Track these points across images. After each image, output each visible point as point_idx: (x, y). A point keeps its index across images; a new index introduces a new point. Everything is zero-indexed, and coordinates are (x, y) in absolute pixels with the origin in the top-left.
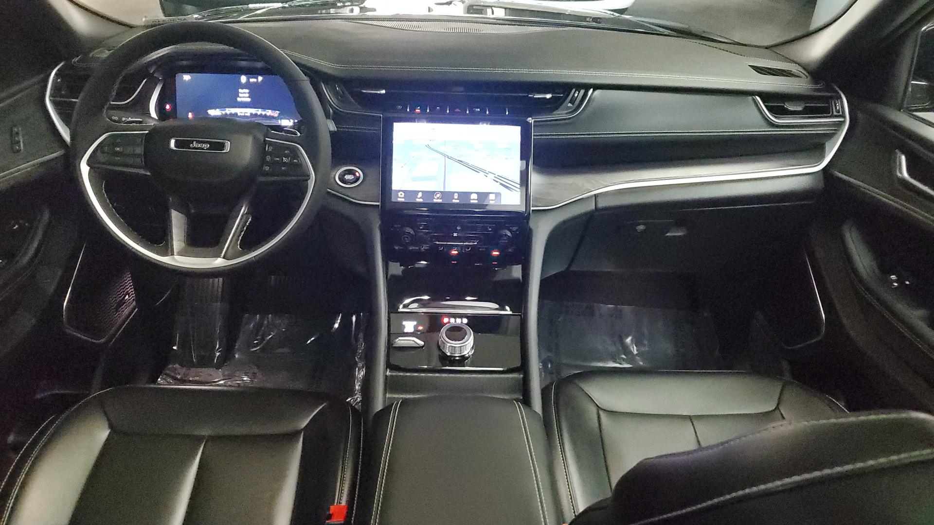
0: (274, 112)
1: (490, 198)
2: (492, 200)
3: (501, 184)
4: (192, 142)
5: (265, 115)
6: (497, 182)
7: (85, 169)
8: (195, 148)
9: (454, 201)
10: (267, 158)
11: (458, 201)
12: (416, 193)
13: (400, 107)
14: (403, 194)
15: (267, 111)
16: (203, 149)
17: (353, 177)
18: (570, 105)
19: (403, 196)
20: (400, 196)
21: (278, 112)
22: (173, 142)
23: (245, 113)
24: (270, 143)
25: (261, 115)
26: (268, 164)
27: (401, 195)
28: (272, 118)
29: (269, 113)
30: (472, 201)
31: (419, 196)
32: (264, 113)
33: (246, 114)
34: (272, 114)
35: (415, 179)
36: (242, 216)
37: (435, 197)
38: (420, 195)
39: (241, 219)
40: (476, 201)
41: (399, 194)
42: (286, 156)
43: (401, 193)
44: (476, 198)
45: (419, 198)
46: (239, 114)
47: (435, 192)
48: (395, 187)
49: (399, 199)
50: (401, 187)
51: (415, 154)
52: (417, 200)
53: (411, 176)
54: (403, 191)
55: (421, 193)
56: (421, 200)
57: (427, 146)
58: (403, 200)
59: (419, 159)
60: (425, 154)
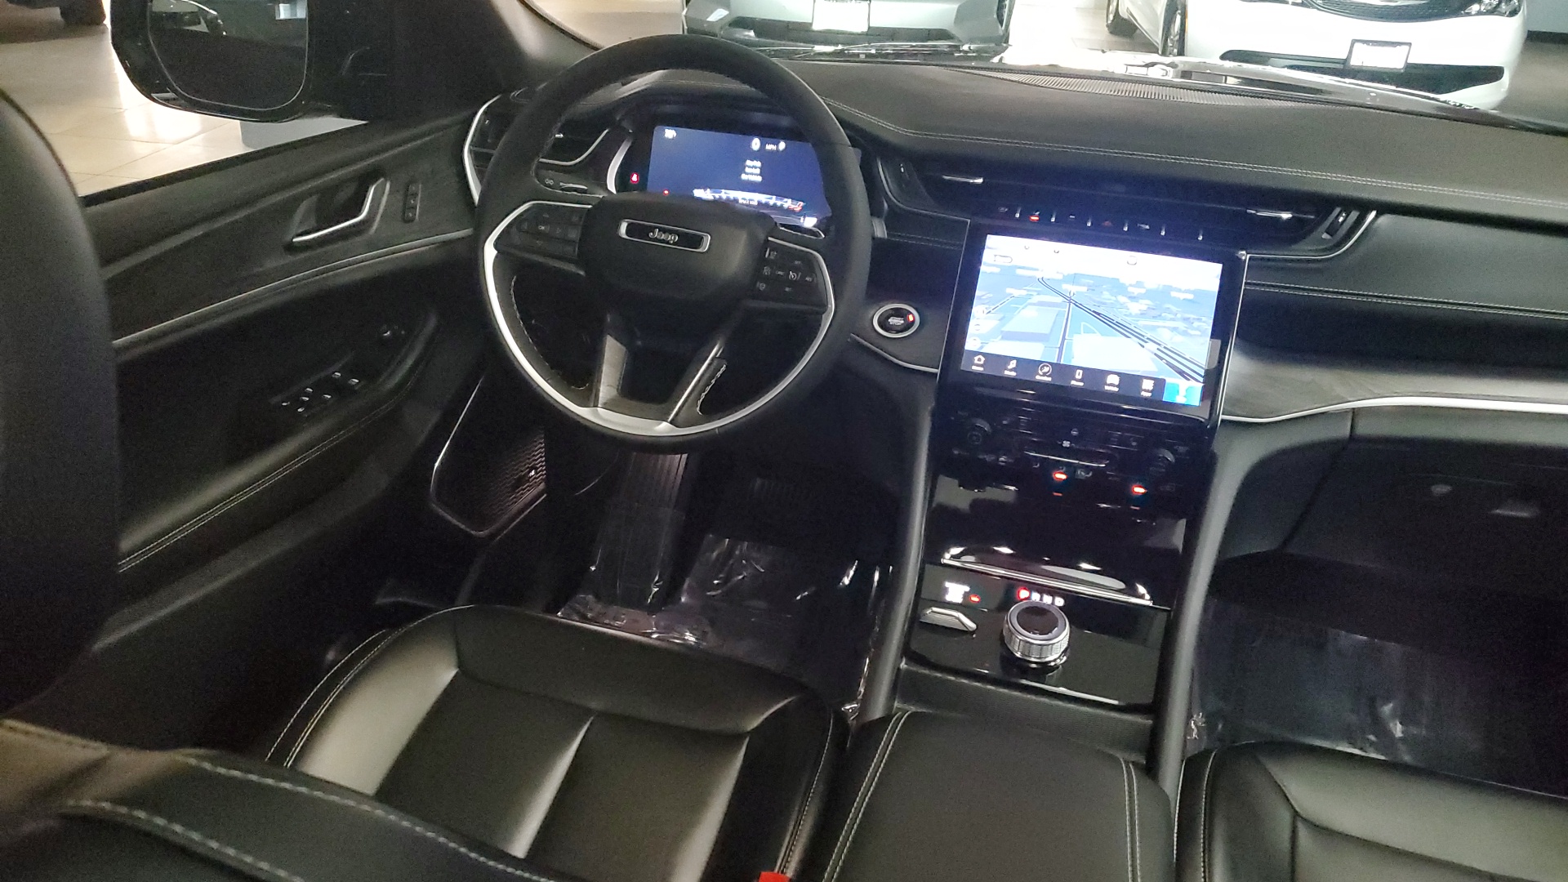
0: (795, 202)
1: (1143, 387)
2: (1145, 391)
3: (1168, 364)
4: (652, 229)
5: (782, 205)
6: (1162, 359)
7: (490, 253)
8: (656, 240)
9: (1073, 383)
10: (764, 270)
11: (1081, 384)
12: (1005, 360)
13: (1003, 210)
14: (983, 359)
15: (786, 200)
16: (668, 243)
17: (902, 322)
18: (1325, 236)
19: (982, 362)
20: (976, 362)
21: (802, 204)
22: (623, 227)
23: (750, 200)
24: (775, 247)
25: (774, 207)
26: (766, 279)
27: (979, 360)
28: (790, 212)
29: (788, 203)
30: (1107, 388)
31: (1010, 367)
32: (779, 203)
33: (751, 203)
34: (793, 206)
35: (1009, 336)
36: (713, 360)
37: (1040, 372)
38: (1013, 364)
39: (710, 365)
40: (1116, 389)
41: (976, 358)
42: (796, 269)
43: (980, 356)
44: (1117, 383)
45: (1011, 370)
46: (741, 201)
47: (1042, 362)
48: (971, 344)
49: (974, 368)
50: (982, 347)
51: (1016, 293)
52: (1007, 373)
53: (1003, 329)
54: (983, 354)
55: (1015, 362)
56: (1013, 374)
57: (1041, 280)
58: (981, 369)
59: (1022, 301)
60: (1035, 293)
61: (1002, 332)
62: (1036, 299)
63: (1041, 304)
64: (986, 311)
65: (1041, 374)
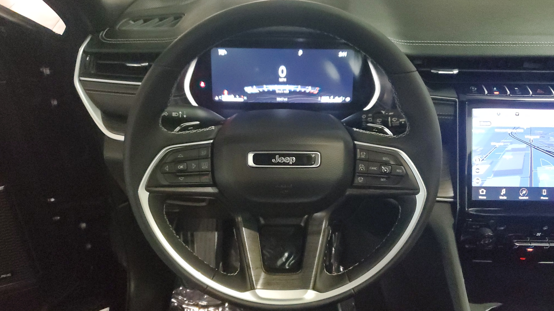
0: (314, 88)
5: (305, 92)
8: (279, 164)
9: (542, 198)
10: (360, 167)
11: (547, 198)
12: (498, 189)
13: (476, 88)
14: (485, 191)
15: (307, 87)
16: (288, 164)
19: (484, 193)
20: (481, 193)
21: (318, 89)
22: (250, 157)
23: (283, 90)
24: (363, 149)
25: (300, 93)
26: (362, 174)
28: (310, 94)
29: (309, 89)
31: (502, 194)
32: (303, 90)
33: (285, 92)
34: (312, 91)
35: (498, 174)
37: (521, 194)
38: (504, 192)
41: (480, 191)
42: (386, 164)
43: (483, 190)
45: (503, 196)
46: (277, 92)
47: (521, 188)
48: (475, 183)
49: (480, 197)
50: (483, 183)
51: (497, 145)
52: (501, 198)
53: (493, 170)
54: (485, 188)
55: (504, 190)
56: (505, 198)
57: (510, 134)
58: (485, 198)
59: (502, 149)
60: (509, 144)
61: (493, 171)
62: (510, 147)
63: (514, 150)
64: (481, 160)
65: (522, 195)
